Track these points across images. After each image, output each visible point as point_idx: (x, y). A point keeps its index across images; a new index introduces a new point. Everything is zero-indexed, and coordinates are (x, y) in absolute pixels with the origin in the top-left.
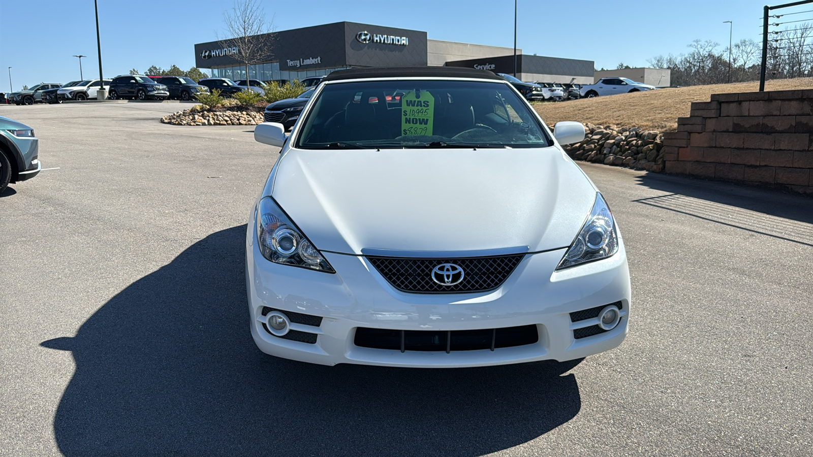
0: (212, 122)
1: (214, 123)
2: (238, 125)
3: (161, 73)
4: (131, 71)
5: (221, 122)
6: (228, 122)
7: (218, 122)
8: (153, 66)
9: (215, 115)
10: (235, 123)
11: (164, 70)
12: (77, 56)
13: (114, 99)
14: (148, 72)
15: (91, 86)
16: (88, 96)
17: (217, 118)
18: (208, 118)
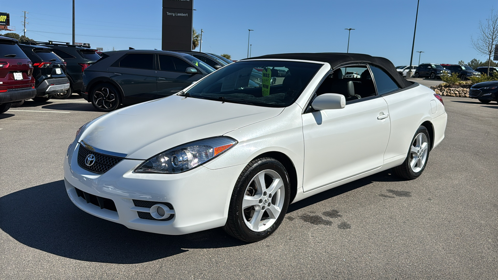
0: (445, 94)
1: (446, 95)
2: (463, 97)
3: (479, 63)
4: (460, 62)
5: (452, 95)
6: (457, 95)
7: (449, 94)
8: (474, 59)
9: (449, 89)
10: (462, 96)
11: (481, 62)
12: (419, 52)
13: (416, 78)
14: (470, 62)
15: (406, 69)
16: (403, 75)
17: (450, 91)
18: (443, 91)
